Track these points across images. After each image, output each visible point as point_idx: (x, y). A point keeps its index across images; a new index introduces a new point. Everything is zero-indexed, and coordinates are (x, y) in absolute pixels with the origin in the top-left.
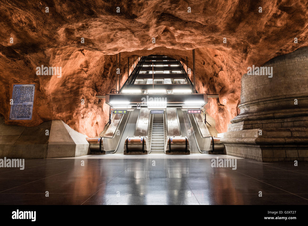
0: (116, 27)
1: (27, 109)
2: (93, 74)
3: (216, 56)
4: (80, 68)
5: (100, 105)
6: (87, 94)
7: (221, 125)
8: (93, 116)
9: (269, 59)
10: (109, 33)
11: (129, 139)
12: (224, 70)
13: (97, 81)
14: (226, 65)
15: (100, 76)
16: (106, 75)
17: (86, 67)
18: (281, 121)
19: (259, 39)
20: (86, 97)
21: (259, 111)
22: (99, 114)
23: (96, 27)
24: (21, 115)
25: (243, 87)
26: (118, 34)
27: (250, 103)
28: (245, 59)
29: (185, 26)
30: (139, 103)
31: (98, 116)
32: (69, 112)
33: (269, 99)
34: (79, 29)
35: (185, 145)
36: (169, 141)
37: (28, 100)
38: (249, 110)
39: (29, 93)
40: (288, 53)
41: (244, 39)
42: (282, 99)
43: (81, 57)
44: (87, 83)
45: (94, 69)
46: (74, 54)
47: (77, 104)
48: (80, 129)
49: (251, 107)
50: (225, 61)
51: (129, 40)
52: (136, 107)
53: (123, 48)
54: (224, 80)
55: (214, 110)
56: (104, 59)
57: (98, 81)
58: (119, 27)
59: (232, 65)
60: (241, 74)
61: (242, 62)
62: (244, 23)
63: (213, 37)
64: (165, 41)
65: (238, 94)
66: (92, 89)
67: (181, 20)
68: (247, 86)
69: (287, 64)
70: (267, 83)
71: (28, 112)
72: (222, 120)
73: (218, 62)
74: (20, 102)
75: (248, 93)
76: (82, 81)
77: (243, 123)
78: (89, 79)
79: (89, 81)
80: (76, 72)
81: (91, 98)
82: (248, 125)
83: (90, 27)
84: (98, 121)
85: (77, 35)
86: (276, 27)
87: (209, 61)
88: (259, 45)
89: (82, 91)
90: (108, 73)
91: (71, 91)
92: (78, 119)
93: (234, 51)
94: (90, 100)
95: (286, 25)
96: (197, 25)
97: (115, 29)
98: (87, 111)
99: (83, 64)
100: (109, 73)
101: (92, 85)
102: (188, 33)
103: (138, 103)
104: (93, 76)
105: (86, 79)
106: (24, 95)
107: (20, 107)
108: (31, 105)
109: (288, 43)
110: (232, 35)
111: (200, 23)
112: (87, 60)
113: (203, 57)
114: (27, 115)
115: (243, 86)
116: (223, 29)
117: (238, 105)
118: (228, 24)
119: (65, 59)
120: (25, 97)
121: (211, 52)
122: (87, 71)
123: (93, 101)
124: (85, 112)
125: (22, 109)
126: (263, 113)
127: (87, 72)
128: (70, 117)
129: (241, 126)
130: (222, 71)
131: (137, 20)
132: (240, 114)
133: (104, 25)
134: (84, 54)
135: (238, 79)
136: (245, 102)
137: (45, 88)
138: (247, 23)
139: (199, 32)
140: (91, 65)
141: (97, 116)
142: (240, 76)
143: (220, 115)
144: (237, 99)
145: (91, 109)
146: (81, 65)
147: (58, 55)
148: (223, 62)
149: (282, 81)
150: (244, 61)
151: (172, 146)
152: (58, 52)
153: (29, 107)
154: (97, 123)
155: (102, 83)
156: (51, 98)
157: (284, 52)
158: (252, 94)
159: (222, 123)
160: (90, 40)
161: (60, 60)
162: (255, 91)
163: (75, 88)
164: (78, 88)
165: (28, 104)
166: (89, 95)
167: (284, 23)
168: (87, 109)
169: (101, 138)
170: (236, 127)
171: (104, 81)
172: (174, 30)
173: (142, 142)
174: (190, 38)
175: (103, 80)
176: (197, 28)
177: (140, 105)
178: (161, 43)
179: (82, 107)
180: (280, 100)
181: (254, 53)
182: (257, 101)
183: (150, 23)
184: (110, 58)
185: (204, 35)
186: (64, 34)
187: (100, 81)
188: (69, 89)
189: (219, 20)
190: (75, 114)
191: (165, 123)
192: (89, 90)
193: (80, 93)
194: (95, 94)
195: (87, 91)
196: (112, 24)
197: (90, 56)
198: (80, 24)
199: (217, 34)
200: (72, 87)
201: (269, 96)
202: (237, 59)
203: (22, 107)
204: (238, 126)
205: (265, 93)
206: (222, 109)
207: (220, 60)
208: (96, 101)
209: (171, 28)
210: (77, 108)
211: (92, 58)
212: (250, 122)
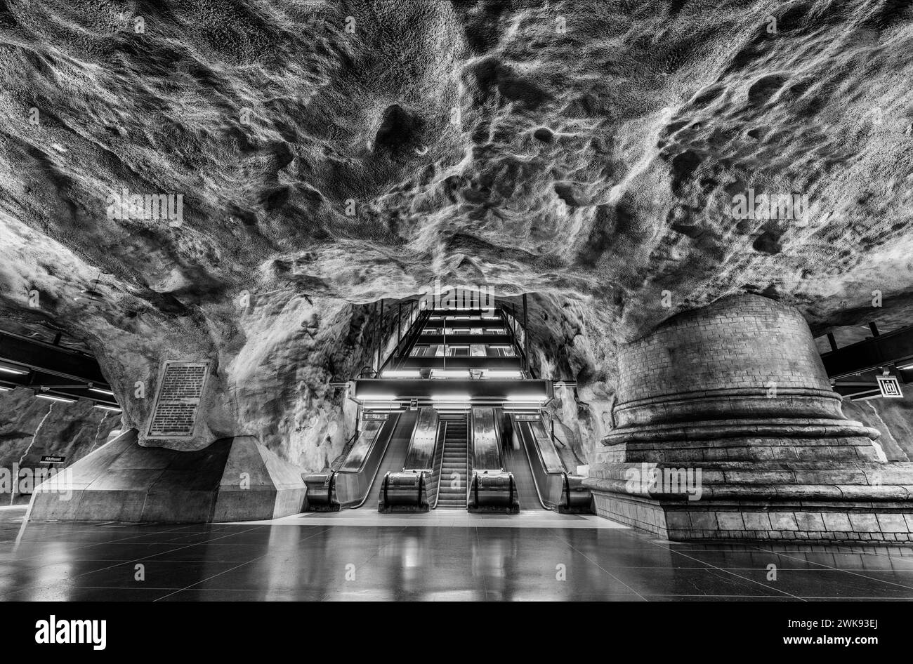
0: (370, 258)
1: (186, 413)
2: (328, 339)
3: (566, 305)
4: (302, 328)
5: (337, 401)
6: (311, 380)
7: (584, 445)
8: (322, 425)
9: (666, 318)
10: (357, 267)
11: (390, 476)
12: (583, 333)
13: (335, 352)
14: (586, 325)
15: (340, 342)
16: (355, 339)
17: (312, 327)
18: (699, 446)
19: (642, 281)
20: (309, 385)
21: (655, 422)
22: (333, 420)
23: (332, 258)
24: (172, 426)
25: (622, 371)
26: (373, 269)
27: (636, 403)
28: (621, 316)
29: (500, 257)
31: (332, 425)
32: (271, 417)
33: (673, 397)
34: (300, 262)
35: (509, 492)
36: (474, 483)
37: (190, 394)
38: (636, 418)
39: (196, 381)
40: (700, 306)
41: (614, 280)
42: (698, 398)
43: (304, 307)
44: (313, 358)
45: (329, 330)
46: (292, 303)
47: (289, 401)
48: (289, 454)
49: (639, 413)
50: (584, 317)
51: (395, 280)
52: (409, 405)
53: (385, 293)
54: (585, 353)
55: (570, 412)
56: (350, 309)
58: (375, 258)
59: (597, 326)
60: (614, 343)
61: (614, 320)
62: (611, 252)
63: (555, 276)
64: (465, 280)
65: (612, 383)
66: (322, 369)
67: (491, 246)
68: (629, 369)
69: (702, 328)
70: (666, 365)
72: (586, 435)
73: (572, 317)
75: (631, 383)
76: (303, 353)
77: (624, 446)
78: (318, 350)
79: (318, 353)
80: (294, 336)
81: (319, 387)
82: (634, 453)
83: (320, 258)
84: (331, 435)
85: (296, 271)
86: (671, 260)
87: (555, 314)
88: (642, 291)
89: (301, 374)
90: (358, 335)
91: (280, 375)
92: (289, 432)
93: (596, 301)
94: (316, 392)
95: (690, 256)
96: (522, 256)
97: (368, 261)
98: (308, 416)
99: (309, 320)
100: (361, 334)
101: (324, 360)
102: (507, 267)
103: (413, 398)
104: (327, 343)
105: (311, 349)
106: (185, 383)
107: (173, 409)
108: (196, 405)
109: (698, 289)
110: (590, 273)
111: (526, 252)
112: (317, 313)
113: (543, 306)
115: (620, 368)
116: (571, 263)
117: (614, 406)
118: (580, 254)
119: (273, 314)
120: (187, 388)
121: (557, 299)
122: (315, 333)
123: (323, 393)
124: (304, 418)
125: (177, 412)
126: (664, 426)
127: (315, 336)
128: (272, 430)
129: (621, 452)
130: (580, 336)
131: (407, 246)
132: (619, 425)
133: (348, 255)
134: (310, 302)
135: (611, 353)
136: (628, 402)
137: (227, 370)
138: (616, 252)
139: (526, 267)
140: (324, 322)
141: (329, 425)
142: (613, 348)
143: (582, 423)
144: (611, 394)
145: (318, 410)
146: (305, 323)
147: (260, 305)
148: (580, 318)
149: (694, 361)
150: (618, 319)
152: (260, 300)
153: (191, 408)
154: (329, 439)
155: (345, 355)
156: (238, 390)
157: (693, 304)
158: (639, 386)
159: (587, 441)
160: (321, 280)
161: (263, 316)
162: (644, 381)
163: (288, 368)
164: (295, 368)
165: (190, 403)
166: (316, 382)
167: (685, 253)
168: (308, 411)
169: (333, 475)
170: (612, 453)
171: (348, 352)
172: (479, 263)
173: (417, 485)
174: (510, 276)
175: (347, 350)
176: (522, 260)
177: (416, 402)
178: (458, 283)
179: (298, 407)
180: (696, 400)
181: (635, 306)
182: (651, 401)
183: (434, 251)
185: (537, 272)
186: (273, 270)
187: (340, 352)
188: (276, 370)
189: (562, 248)
190: (282, 423)
191: (470, 438)
192: (316, 372)
193: (298, 377)
194: (329, 379)
195: (311, 374)
196: (362, 253)
197: (323, 306)
198: (302, 254)
199: (560, 270)
200: (283, 366)
201: (672, 391)
202: (606, 315)
203: (178, 409)
204: (616, 453)
205: (664, 385)
206: (586, 412)
207: (575, 313)
208: (331, 393)
209: (475, 260)
210: (287, 409)
211: (327, 309)
212: (639, 446)
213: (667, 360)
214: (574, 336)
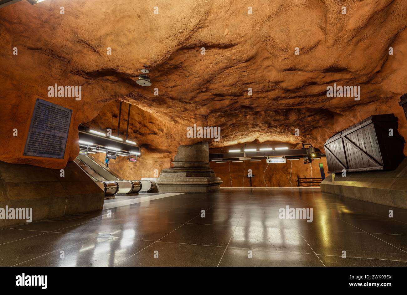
1: (57, 143)
3: (151, 123)
12: (159, 135)
24: (46, 150)
25: (180, 152)
37: (59, 129)
39: (63, 120)
42: (200, 163)
49: (185, 165)
60: (179, 144)
65: (173, 154)
68: (184, 152)
71: (59, 147)
73: (152, 128)
74: (45, 129)
106: (55, 120)
107: (45, 137)
108: (64, 138)
114: (56, 152)
120: (55, 124)
125: (50, 140)
129: (183, 174)
130: (155, 136)
144: (170, 157)
148: (161, 131)
149: (200, 154)
153: (61, 139)
158: (187, 158)
165: (60, 135)
182: (189, 162)
203: (50, 138)
205: (193, 159)
207: (157, 128)
212: (190, 173)
213: (195, 153)
214: (149, 134)
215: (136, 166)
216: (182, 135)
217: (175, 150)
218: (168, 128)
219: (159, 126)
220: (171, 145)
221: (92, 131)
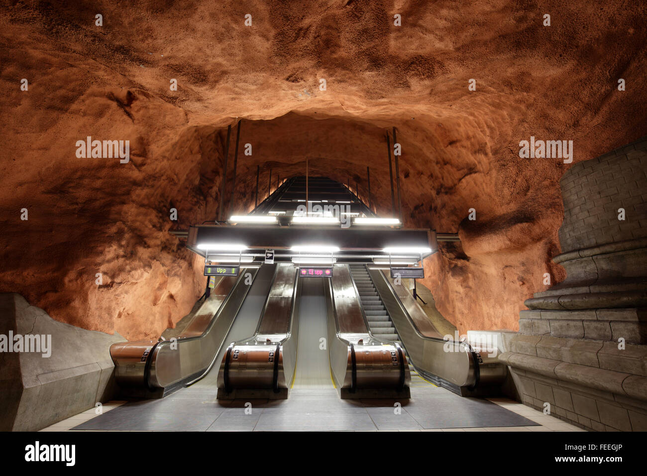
2: (162, 176)
3: (452, 143)
5: (182, 254)
8: (158, 280)
11: (234, 349)
12: (482, 169)
13: (177, 197)
14: (496, 154)
15: (187, 188)
16: (208, 192)
17: (140, 155)
20: (133, 230)
22: (175, 275)
30: (270, 248)
31: (173, 281)
35: (398, 371)
36: (351, 359)
43: (118, 118)
44: (138, 196)
45: (162, 163)
46: (89, 102)
47: (93, 245)
48: (91, 319)
50: (490, 144)
52: (263, 259)
54: (477, 196)
56: (196, 148)
57: (182, 199)
65: (547, 223)
66: (155, 212)
68: (598, 196)
72: (459, 293)
73: (459, 157)
76: (124, 186)
78: (146, 186)
79: (147, 190)
80: (109, 163)
81: (151, 234)
84: (173, 292)
87: (421, 168)
89: (119, 213)
90: (211, 188)
91: (83, 210)
92: (85, 288)
94: (146, 239)
98: (128, 268)
99: (134, 147)
100: (216, 189)
101: (159, 202)
103: (268, 250)
104: (164, 182)
105: (136, 183)
112: (143, 136)
113: (407, 161)
121: (438, 137)
122: (143, 164)
123: (158, 242)
124: (121, 270)
127: (143, 168)
128: (55, 285)
130: (475, 175)
134: (128, 114)
135: (546, 182)
140: (155, 151)
141: (169, 281)
142: (554, 173)
143: (455, 281)
144: (539, 238)
145: (149, 262)
148: (480, 150)
151: (361, 374)
154: (171, 297)
155: (192, 204)
159: (462, 300)
163: (98, 204)
164: (110, 204)
166: (146, 227)
168: (128, 262)
171: (197, 202)
173: (272, 362)
175: (195, 199)
177: (272, 254)
178: (338, 66)
179: (108, 256)
184: (218, 158)
187: (187, 200)
188: (77, 204)
190: (72, 275)
192: (146, 215)
193: (112, 217)
194: (168, 227)
195: (138, 215)
197: (150, 126)
200: (90, 200)
206: (461, 268)
207: (468, 149)
208: (174, 244)
210: (87, 256)
211: (156, 130)
214: (460, 180)
215: (470, 288)
216: (545, 116)
217: (550, 201)
218: (489, 127)
219: (473, 140)
220: (525, 184)
221: (237, 219)
